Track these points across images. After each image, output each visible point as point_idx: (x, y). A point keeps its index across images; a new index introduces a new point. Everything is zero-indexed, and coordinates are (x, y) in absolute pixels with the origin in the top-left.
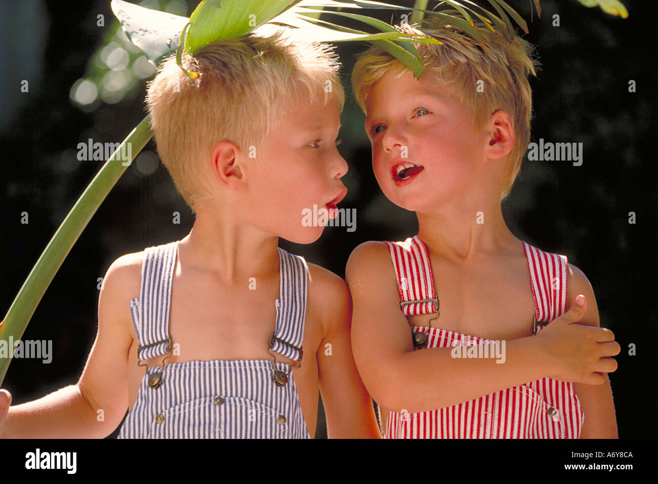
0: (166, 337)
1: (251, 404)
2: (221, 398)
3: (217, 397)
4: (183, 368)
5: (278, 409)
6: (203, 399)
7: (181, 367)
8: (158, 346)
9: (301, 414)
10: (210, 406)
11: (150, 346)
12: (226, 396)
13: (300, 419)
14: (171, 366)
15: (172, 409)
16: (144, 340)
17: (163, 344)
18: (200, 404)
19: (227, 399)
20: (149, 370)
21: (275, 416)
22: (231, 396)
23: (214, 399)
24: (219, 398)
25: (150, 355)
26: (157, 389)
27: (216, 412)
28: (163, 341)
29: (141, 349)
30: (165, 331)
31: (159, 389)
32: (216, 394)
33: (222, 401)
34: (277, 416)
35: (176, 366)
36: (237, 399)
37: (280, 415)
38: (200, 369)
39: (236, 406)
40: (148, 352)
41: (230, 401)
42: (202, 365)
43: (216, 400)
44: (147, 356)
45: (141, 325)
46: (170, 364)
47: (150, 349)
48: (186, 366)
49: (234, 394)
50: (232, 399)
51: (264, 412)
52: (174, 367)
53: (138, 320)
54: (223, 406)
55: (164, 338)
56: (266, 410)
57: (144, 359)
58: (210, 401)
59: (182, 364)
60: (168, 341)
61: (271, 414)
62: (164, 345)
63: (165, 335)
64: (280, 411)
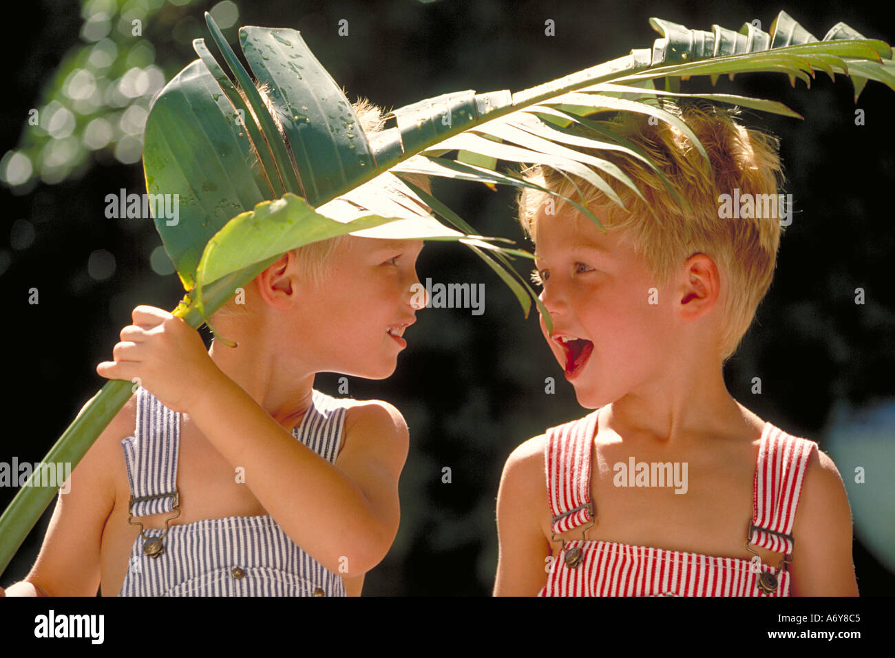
0: (172, 489)
1: (281, 576)
2: (241, 569)
3: (235, 567)
4: (189, 530)
5: (314, 580)
6: (216, 572)
7: (187, 529)
8: (161, 500)
9: (341, 584)
10: (227, 581)
11: (148, 499)
12: (246, 566)
13: (340, 590)
14: (174, 530)
15: (177, 587)
16: (139, 490)
17: (167, 499)
18: (213, 579)
19: (249, 570)
20: (144, 531)
21: (311, 590)
22: (254, 566)
23: (232, 571)
24: (238, 569)
25: (147, 511)
26: (155, 558)
27: (235, 589)
28: (167, 494)
29: (134, 501)
30: (172, 482)
31: (159, 560)
32: (232, 564)
33: (243, 573)
34: (314, 589)
35: (181, 529)
36: (262, 570)
37: (316, 589)
38: (210, 531)
39: (262, 579)
40: (144, 506)
41: (253, 573)
42: (213, 525)
43: (233, 571)
44: (144, 511)
45: (137, 469)
46: (173, 527)
47: (149, 503)
48: (192, 528)
49: (257, 563)
50: (255, 570)
51: (297, 585)
52: (177, 531)
53: (134, 460)
54: (244, 580)
55: (169, 490)
56: (300, 582)
57: (138, 514)
58: (227, 574)
59: (188, 525)
60: (175, 495)
61: (306, 587)
62: (170, 500)
63: (172, 486)
64: (316, 583)
